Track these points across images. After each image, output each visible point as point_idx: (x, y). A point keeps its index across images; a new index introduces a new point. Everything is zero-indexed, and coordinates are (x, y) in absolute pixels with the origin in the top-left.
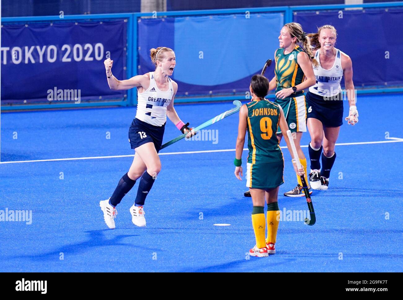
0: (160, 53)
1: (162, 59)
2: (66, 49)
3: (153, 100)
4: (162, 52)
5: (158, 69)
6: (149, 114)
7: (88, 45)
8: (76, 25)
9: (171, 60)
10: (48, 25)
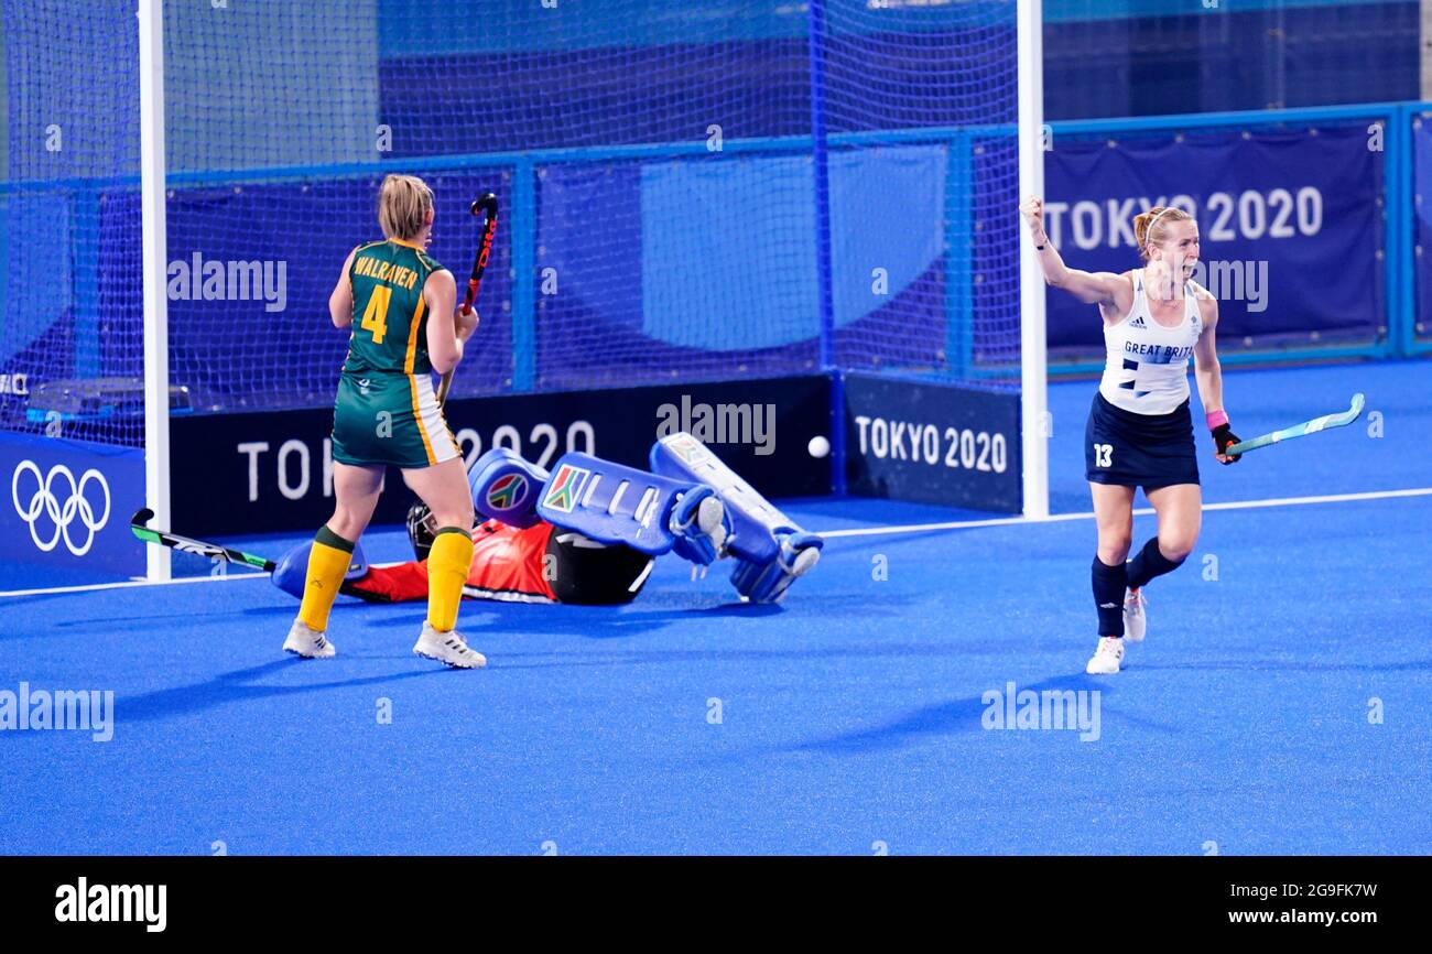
0: (1158, 225)
1: (1162, 242)
2: (1220, 207)
3: (1139, 350)
4: (1163, 223)
5: (1153, 266)
6: (1130, 385)
7: (1279, 195)
8: (1247, 141)
9: (1185, 243)
10: (1169, 141)
